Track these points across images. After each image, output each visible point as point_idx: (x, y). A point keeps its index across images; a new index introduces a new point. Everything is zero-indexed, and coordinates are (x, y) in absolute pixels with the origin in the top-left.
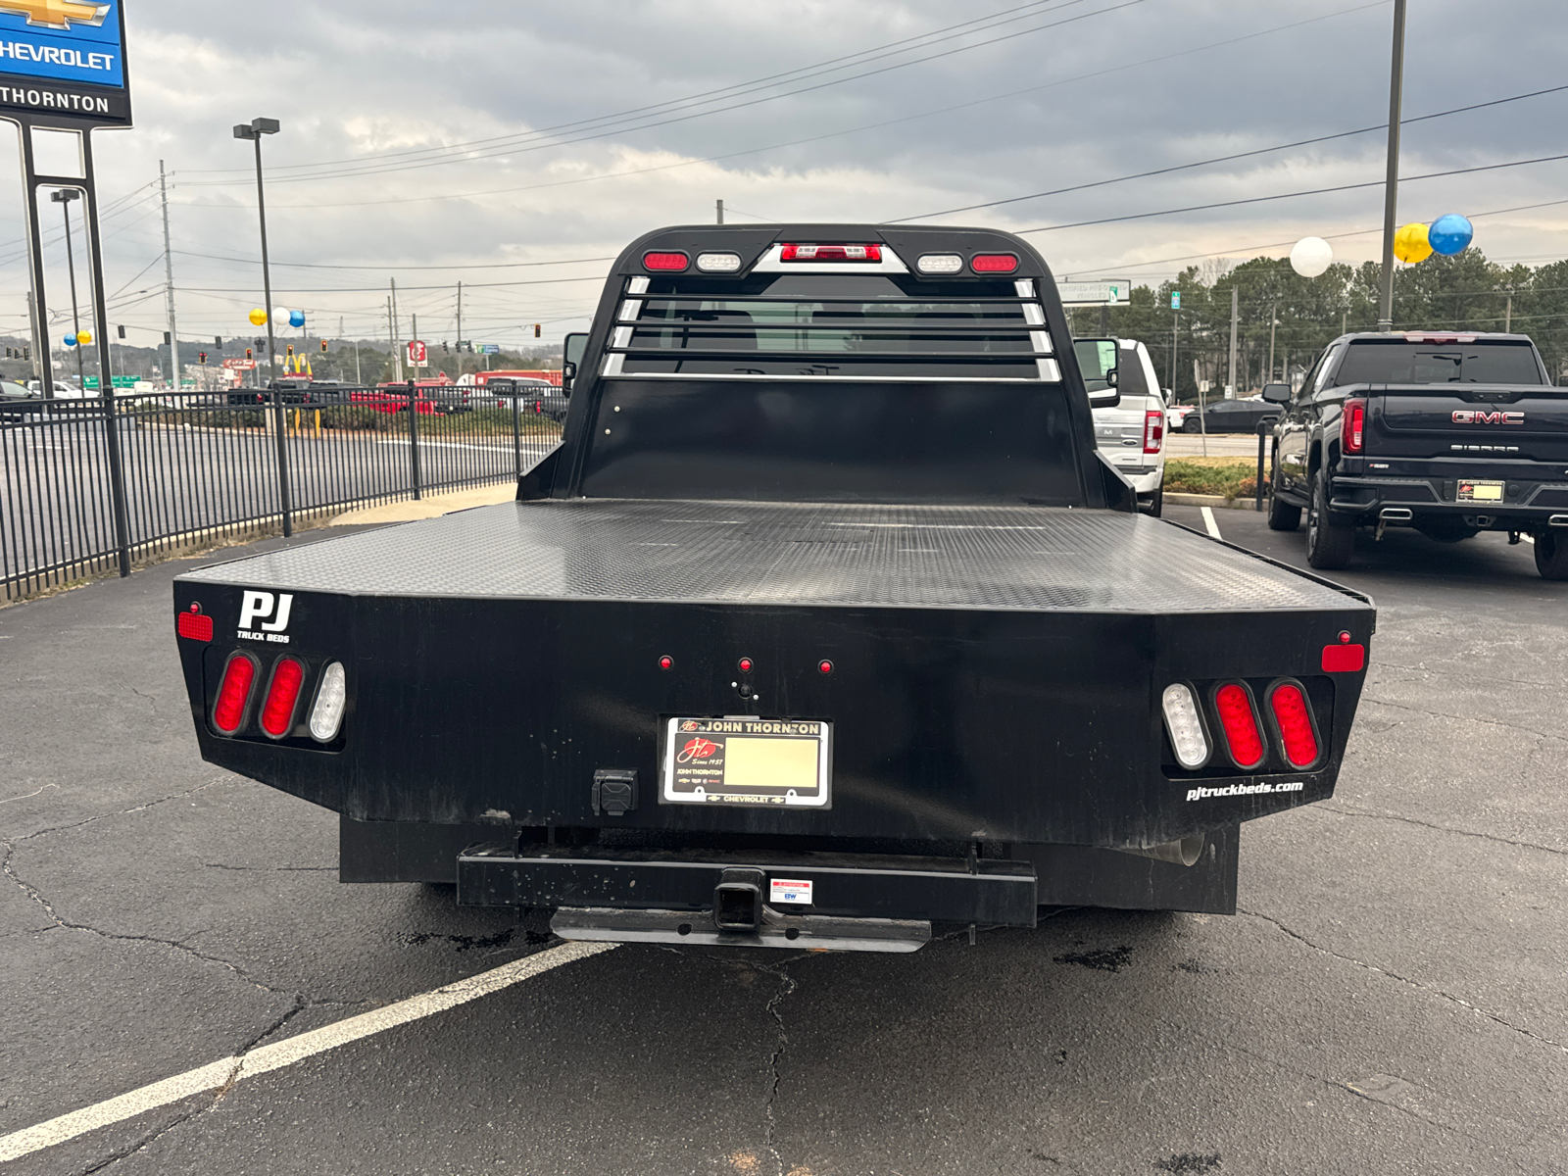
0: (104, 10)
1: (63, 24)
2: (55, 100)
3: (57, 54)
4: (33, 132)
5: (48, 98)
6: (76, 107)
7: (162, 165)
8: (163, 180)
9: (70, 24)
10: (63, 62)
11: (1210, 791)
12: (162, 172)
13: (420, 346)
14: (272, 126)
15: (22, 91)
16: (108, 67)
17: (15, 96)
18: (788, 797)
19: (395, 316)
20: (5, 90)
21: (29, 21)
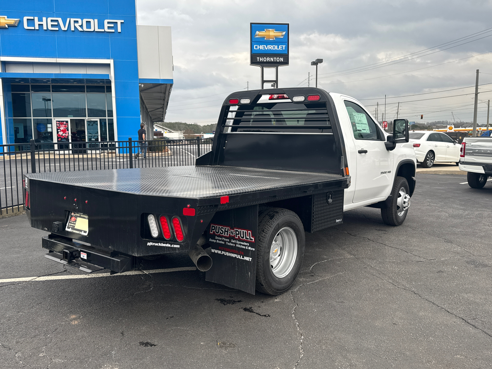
0: (284, 33)
1: (273, 38)
2: (270, 59)
3: (271, 47)
4: (264, 69)
5: (268, 59)
6: (275, 61)
7: (309, 74)
8: (309, 78)
9: (275, 38)
10: (273, 49)
11: (154, 244)
12: (309, 76)
13: (386, 123)
14: (320, 61)
15: (262, 58)
16: (284, 49)
17: (261, 59)
18: (82, 232)
19: (377, 114)
20: (258, 58)
21: (265, 39)
